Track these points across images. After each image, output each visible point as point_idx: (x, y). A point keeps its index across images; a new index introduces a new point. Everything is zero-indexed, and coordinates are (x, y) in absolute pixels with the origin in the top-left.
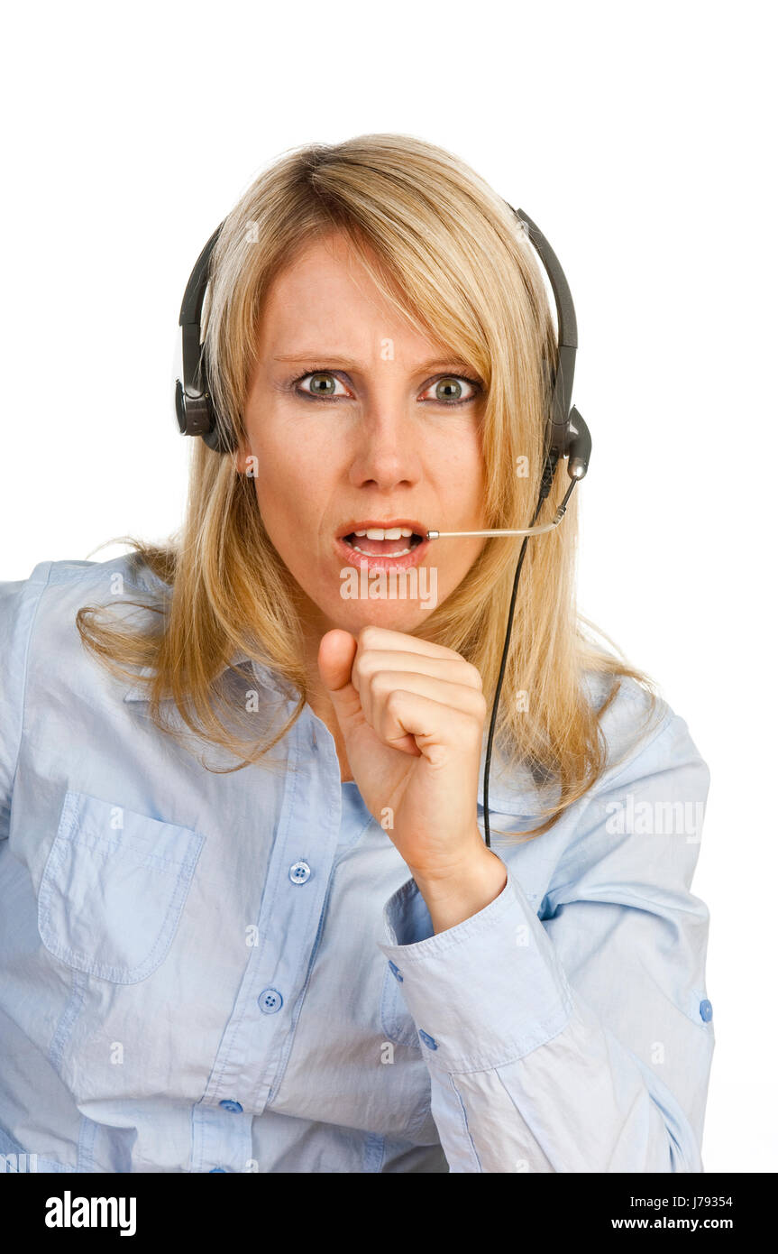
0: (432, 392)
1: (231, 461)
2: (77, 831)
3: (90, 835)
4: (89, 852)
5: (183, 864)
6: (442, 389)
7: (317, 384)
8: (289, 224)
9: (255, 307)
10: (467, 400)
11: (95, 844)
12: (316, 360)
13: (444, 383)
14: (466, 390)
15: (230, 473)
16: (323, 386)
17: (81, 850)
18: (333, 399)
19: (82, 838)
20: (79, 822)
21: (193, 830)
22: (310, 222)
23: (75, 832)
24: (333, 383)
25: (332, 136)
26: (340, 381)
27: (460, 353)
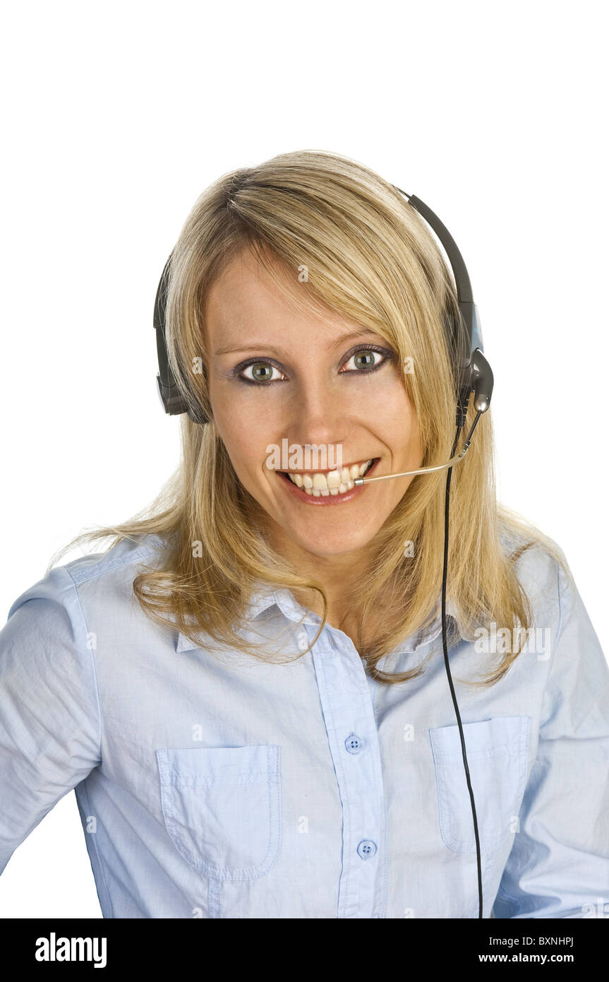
0: (351, 364)
2: (176, 777)
3: (187, 777)
4: (192, 790)
5: (269, 773)
6: (359, 360)
7: (258, 371)
9: (198, 313)
11: (194, 783)
13: (360, 355)
14: (378, 358)
16: (263, 373)
17: (185, 791)
18: (272, 383)
19: (182, 781)
20: (175, 770)
21: (267, 745)
22: (229, 241)
23: (174, 778)
24: (270, 370)
26: (276, 368)
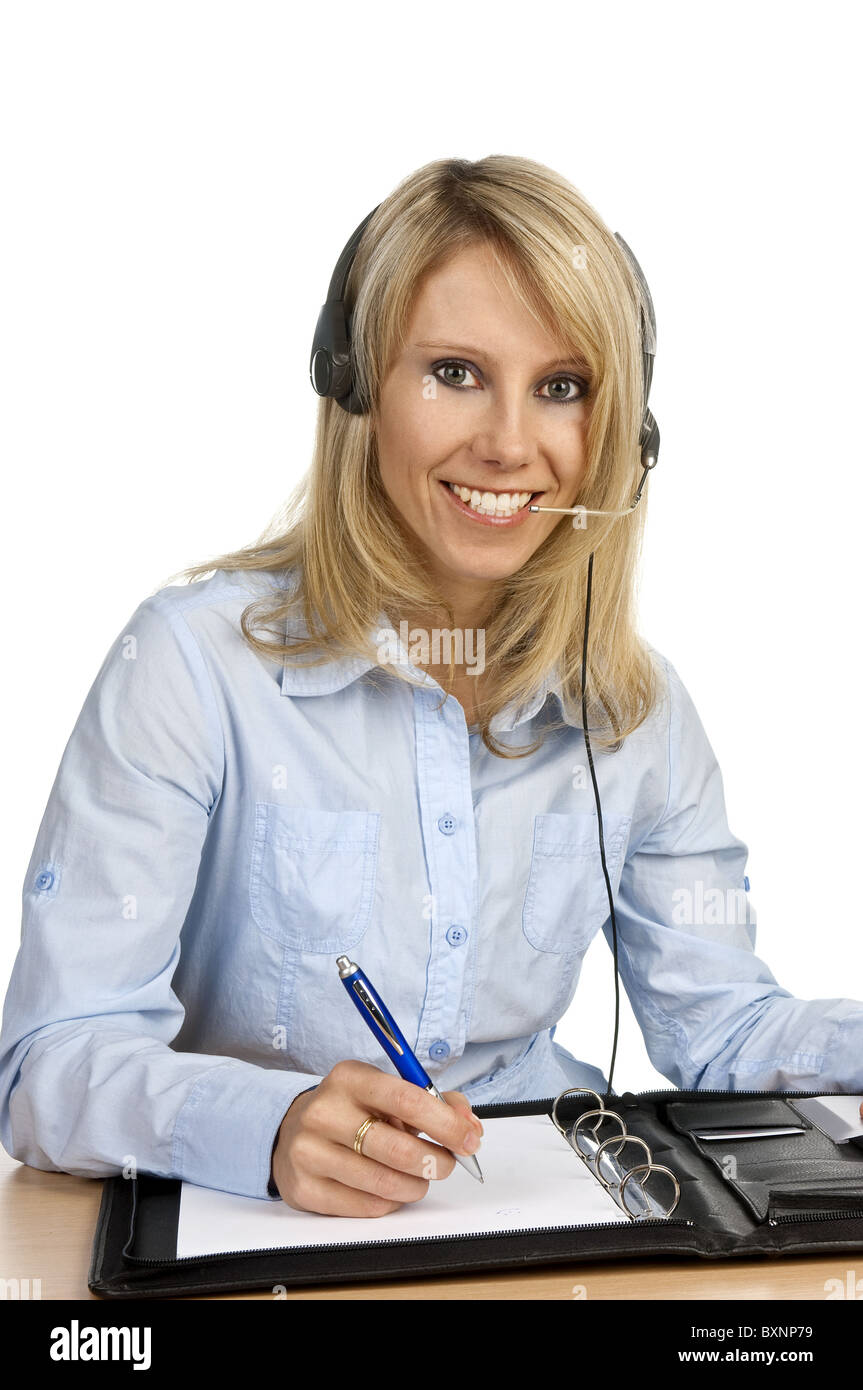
0: (546, 391)
1: (358, 422)
2: (271, 835)
3: (283, 837)
4: (285, 852)
5: (366, 842)
7: (451, 371)
8: (445, 231)
10: (572, 400)
11: (290, 844)
12: (449, 348)
14: (573, 391)
15: (365, 434)
16: (456, 374)
17: (278, 851)
18: (462, 389)
19: (276, 840)
21: (367, 811)
22: (463, 233)
23: (269, 835)
24: (464, 373)
25: (473, 155)
26: (472, 373)
27: (585, 354)
